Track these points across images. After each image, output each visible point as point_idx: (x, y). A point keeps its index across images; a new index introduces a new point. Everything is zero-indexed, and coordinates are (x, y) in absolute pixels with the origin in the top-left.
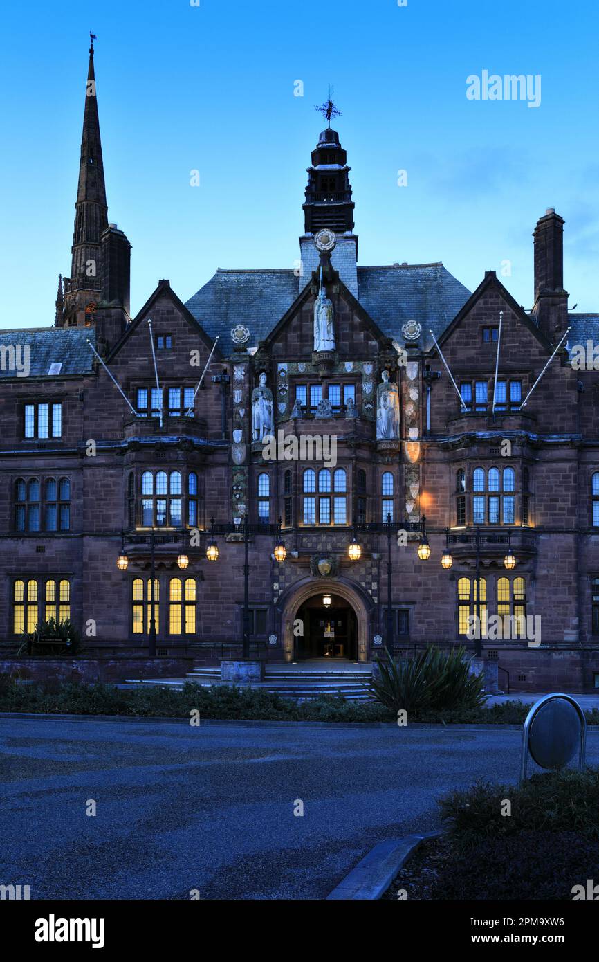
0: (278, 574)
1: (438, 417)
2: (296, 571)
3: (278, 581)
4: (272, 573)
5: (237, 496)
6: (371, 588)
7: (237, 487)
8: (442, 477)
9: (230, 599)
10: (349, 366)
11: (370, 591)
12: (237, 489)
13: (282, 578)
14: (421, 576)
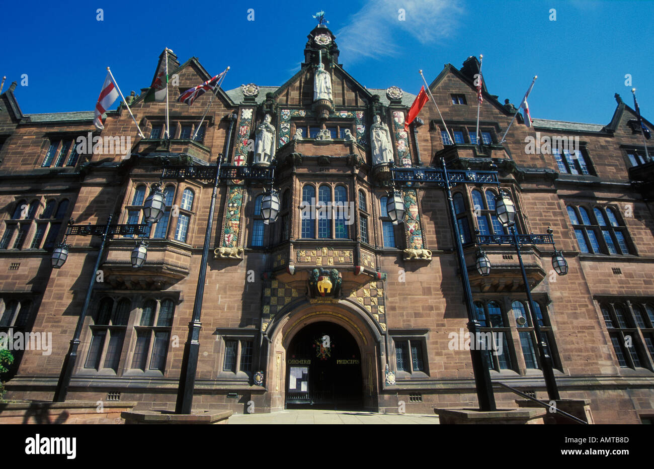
0: (269, 295)
1: (426, 153)
2: (291, 293)
3: (268, 304)
4: (263, 294)
5: (232, 213)
6: (377, 313)
7: (233, 204)
8: (438, 201)
9: (210, 324)
10: (344, 114)
11: (377, 316)
12: (233, 206)
13: (274, 300)
14: (431, 299)
